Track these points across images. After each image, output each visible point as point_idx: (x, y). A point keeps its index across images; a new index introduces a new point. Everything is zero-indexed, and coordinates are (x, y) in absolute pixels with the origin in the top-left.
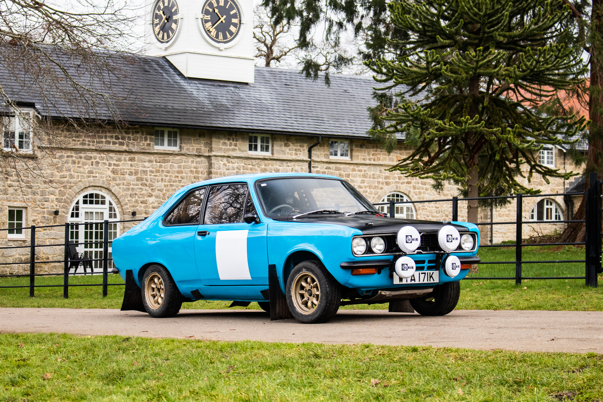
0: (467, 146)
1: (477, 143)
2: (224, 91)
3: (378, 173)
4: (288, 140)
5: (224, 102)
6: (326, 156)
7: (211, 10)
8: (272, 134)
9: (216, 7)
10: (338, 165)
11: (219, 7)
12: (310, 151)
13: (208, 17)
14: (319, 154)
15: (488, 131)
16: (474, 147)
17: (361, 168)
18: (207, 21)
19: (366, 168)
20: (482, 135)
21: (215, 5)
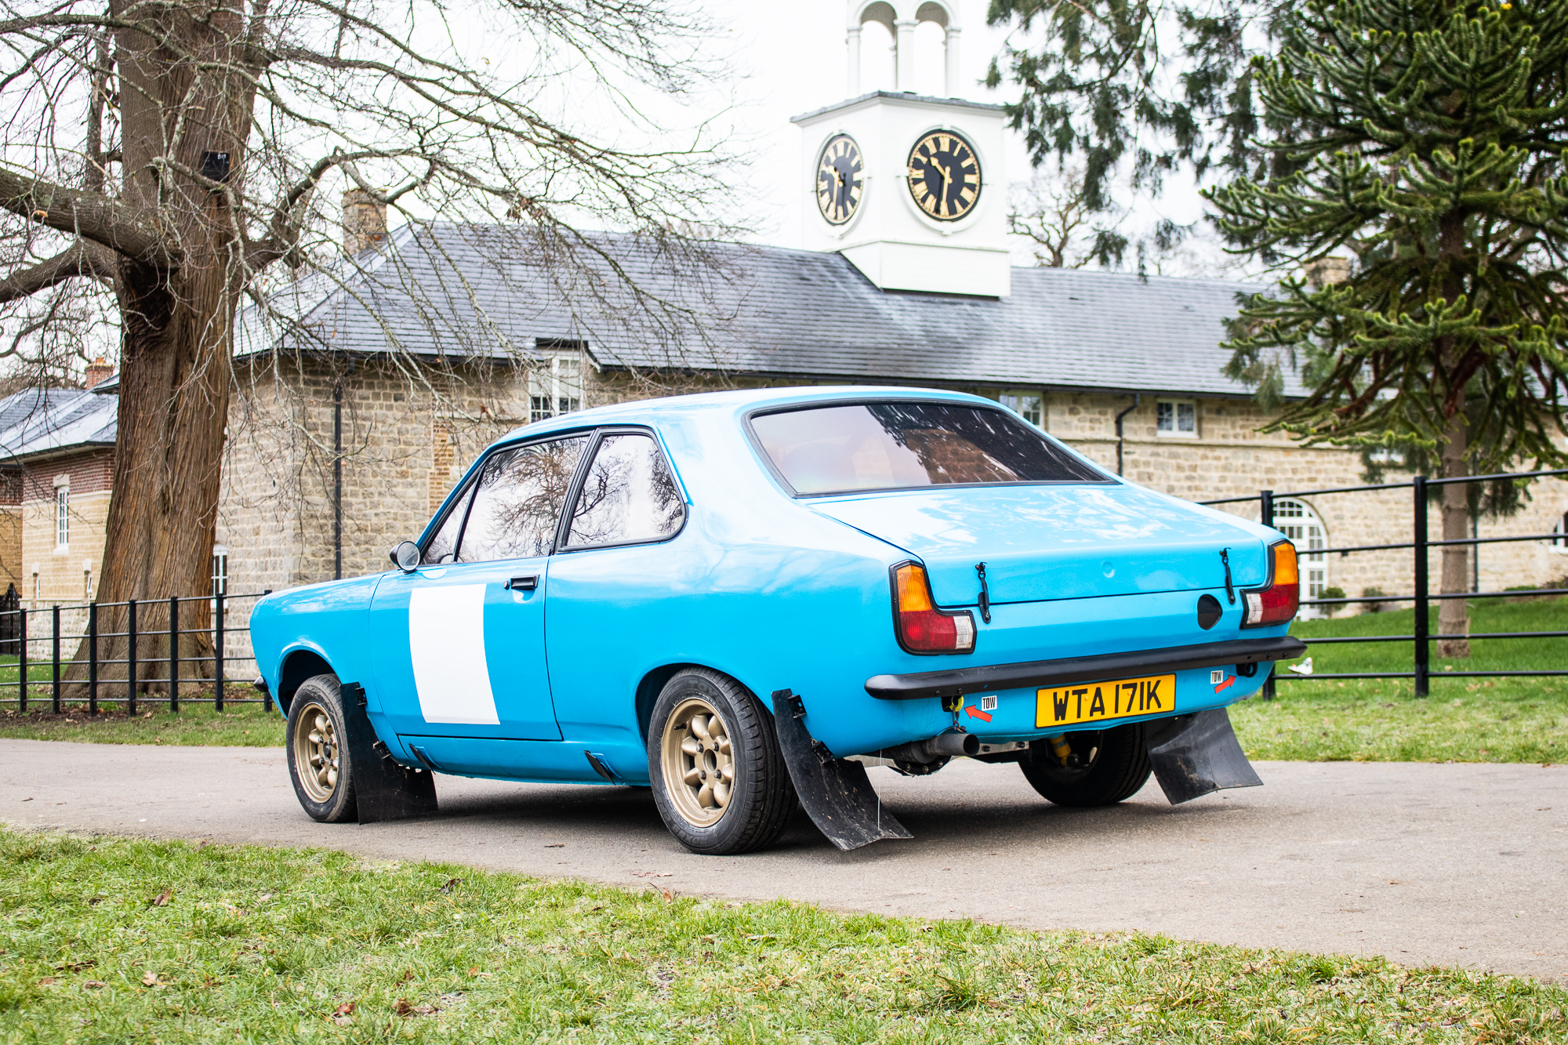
0: (1440, 371)
1: (1462, 362)
2: (950, 311)
3: (1252, 461)
4: (1075, 401)
5: (952, 331)
6: (1151, 431)
7: (924, 160)
8: (1045, 392)
9: (935, 155)
10: (1174, 449)
11: (939, 155)
12: (1119, 423)
13: (919, 174)
14: (1137, 429)
15: (1487, 334)
16: (1456, 372)
17: (1218, 452)
18: (916, 181)
19: (1228, 453)
20: (1475, 344)
21: (933, 150)
